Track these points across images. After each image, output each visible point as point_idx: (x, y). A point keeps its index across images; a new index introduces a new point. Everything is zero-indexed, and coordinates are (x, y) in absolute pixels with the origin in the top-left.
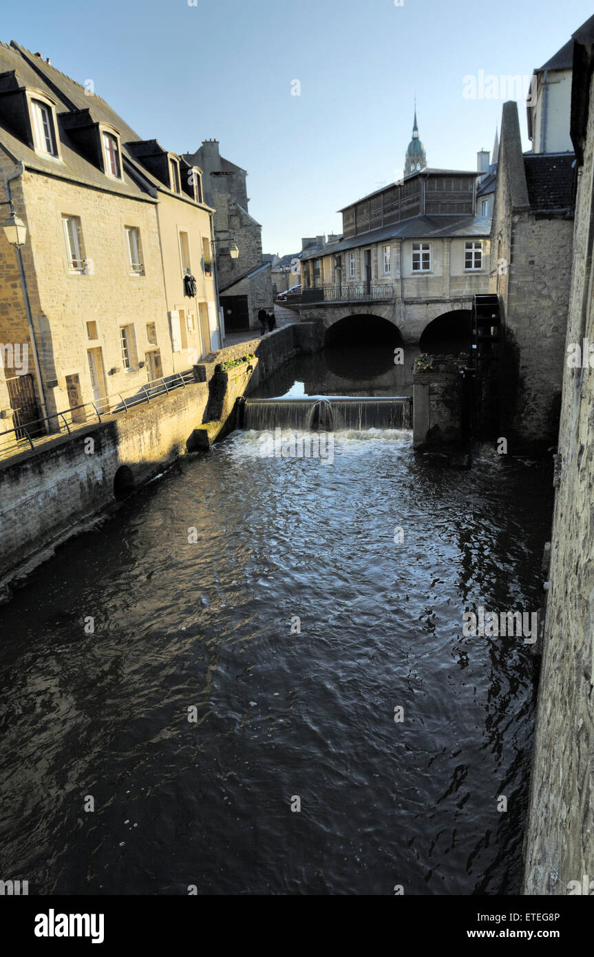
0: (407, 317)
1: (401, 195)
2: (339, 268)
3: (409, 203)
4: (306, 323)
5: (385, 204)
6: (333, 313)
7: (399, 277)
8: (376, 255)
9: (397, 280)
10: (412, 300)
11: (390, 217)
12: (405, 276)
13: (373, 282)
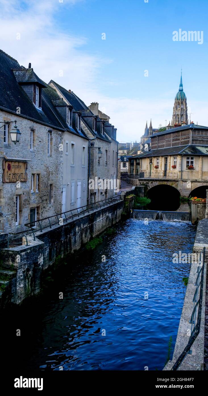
0: (183, 187)
1: (181, 135)
2: (151, 164)
3: (185, 138)
4: (141, 186)
5: (173, 137)
6: (152, 183)
7: (180, 170)
8: (170, 160)
9: (180, 171)
10: (186, 180)
11: (175, 143)
12: (183, 170)
13: (168, 171)
